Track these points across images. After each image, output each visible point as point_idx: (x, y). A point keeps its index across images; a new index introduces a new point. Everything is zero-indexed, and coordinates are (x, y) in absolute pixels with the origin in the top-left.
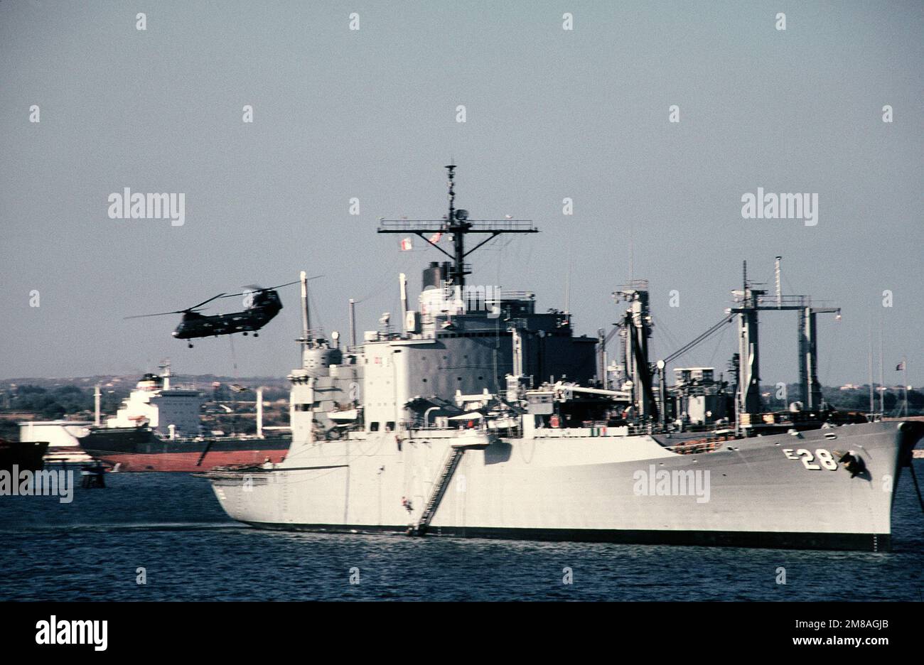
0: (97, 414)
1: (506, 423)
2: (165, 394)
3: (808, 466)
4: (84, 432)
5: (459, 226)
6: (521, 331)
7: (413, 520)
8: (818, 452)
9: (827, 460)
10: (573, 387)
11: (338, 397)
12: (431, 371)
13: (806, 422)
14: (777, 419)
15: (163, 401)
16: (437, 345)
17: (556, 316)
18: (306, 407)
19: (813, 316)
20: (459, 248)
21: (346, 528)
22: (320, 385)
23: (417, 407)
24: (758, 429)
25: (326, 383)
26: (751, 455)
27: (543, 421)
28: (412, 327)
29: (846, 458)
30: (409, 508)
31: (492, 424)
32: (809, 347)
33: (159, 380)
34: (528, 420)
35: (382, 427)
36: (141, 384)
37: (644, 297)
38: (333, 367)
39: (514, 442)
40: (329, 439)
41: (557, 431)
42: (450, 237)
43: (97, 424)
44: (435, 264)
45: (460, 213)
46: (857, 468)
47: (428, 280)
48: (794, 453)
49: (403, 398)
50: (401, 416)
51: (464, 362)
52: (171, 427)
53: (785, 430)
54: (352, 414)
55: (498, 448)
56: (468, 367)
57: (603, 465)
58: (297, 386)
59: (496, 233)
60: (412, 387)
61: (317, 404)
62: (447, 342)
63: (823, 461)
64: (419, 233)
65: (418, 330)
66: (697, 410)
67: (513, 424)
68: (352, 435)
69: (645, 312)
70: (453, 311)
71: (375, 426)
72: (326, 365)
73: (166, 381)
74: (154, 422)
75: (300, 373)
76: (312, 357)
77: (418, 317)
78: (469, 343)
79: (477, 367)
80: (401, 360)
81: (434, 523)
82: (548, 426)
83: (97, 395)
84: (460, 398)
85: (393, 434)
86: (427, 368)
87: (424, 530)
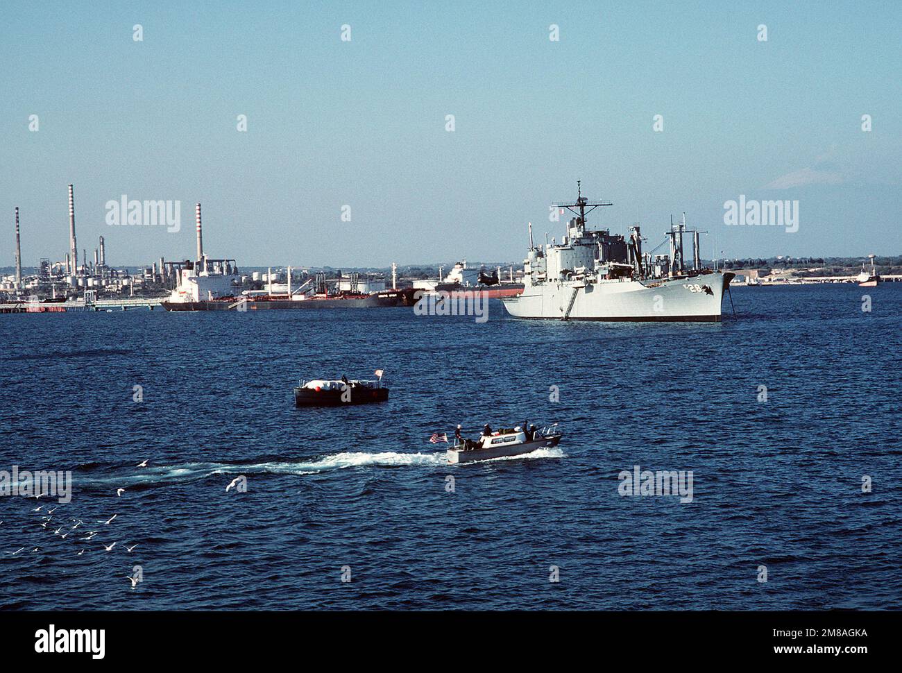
0: (441, 278)
1: (592, 278)
2: (464, 270)
3: (692, 291)
4: (437, 284)
5: (582, 203)
6: (601, 242)
7: (563, 315)
8: (695, 285)
9: (699, 289)
10: (617, 264)
11: (540, 269)
12: (570, 259)
13: (692, 274)
14: (682, 274)
15: (464, 272)
16: (572, 249)
17: (617, 237)
18: (529, 274)
19: (698, 234)
20: (582, 212)
21: (543, 318)
22: (533, 265)
23: (564, 272)
24: (676, 278)
25: (535, 264)
26: (672, 287)
27: (604, 277)
28: (564, 243)
29: (705, 287)
30: (562, 311)
31: (588, 279)
32: (696, 246)
33: (462, 264)
34: (599, 276)
35: (553, 280)
36: (456, 266)
37: (638, 229)
38: (539, 258)
39: (594, 285)
40: (537, 285)
41: (608, 281)
42: (579, 207)
43: (441, 281)
44: (574, 218)
45: (583, 199)
46: (709, 291)
47: (572, 226)
48: (687, 286)
49: (560, 269)
50: (560, 276)
51: (582, 255)
52: (467, 282)
53: (685, 277)
54: (543, 276)
55: (589, 287)
56: (584, 257)
57: (628, 293)
58: (526, 266)
59: (596, 206)
60: (562, 265)
61: (532, 272)
62: (575, 248)
63: (697, 288)
64: (567, 207)
65: (567, 244)
66: (658, 271)
67: (595, 278)
68: (543, 283)
69: (639, 235)
70: (578, 237)
71: (551, 280)
72: (536, 257)
73: (465, 265)
74: (461, 281)
75: (526, 261)
76: (531, 255)
77: (566, 239)
78: (584, 248)
79: (587, 256)
80: (558, 255)
81: (571, 315)
82: (605, 279)
83: (440, 270)
84: (575, 269)
85: (556, 283)
86: (568, 258)
87: (567, 318)
